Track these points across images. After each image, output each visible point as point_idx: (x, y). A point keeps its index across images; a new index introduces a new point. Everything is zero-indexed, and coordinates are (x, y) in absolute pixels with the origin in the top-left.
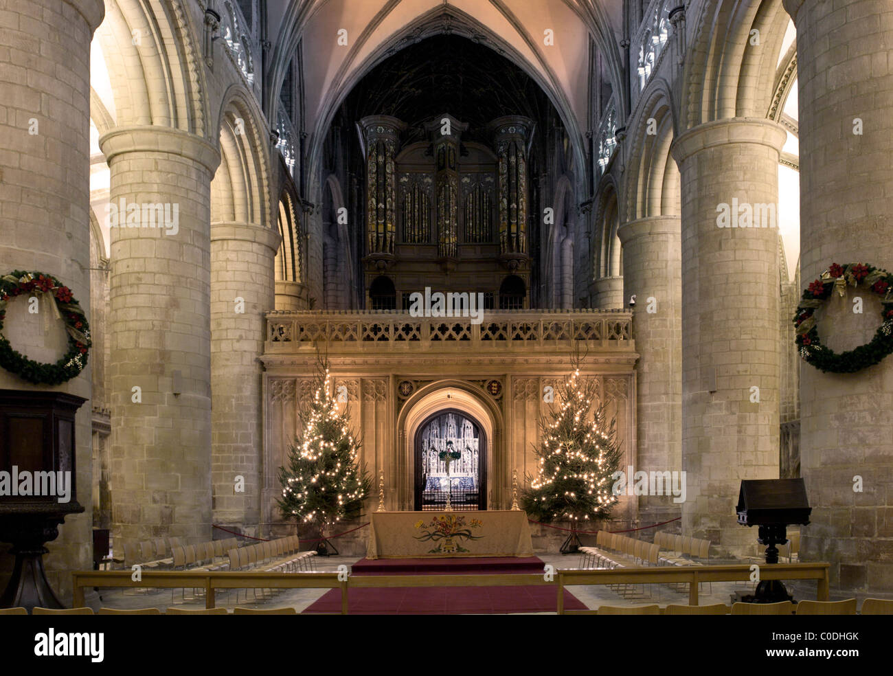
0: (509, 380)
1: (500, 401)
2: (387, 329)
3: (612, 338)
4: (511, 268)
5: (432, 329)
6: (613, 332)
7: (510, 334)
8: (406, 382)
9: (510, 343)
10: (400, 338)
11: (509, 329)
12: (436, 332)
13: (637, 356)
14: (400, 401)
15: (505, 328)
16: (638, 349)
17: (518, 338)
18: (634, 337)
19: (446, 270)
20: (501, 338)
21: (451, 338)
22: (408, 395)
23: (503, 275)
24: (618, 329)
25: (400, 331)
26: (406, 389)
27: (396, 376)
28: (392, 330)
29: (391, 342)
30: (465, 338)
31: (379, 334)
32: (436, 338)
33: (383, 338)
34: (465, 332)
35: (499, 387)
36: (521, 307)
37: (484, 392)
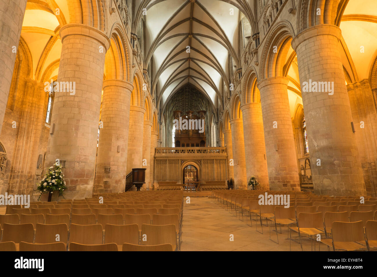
0: (202, 160)
1: (201, 164)
2: (179, 151)
3: (222, 152)
4: (202, 139)
5: (187, 151)
6: (222, 151)
7: (202, 152)
8: (183, 161)
9: (202, 153)
10: (181, 152)
11: (202, 151)
12: (188, 151)
13: (227, 156)
14: (181, 164)
15: (201, 151)
16: (227, 154)
17: (204, 152)
18: (226, 152)
19: (190, 139)
20: (201, 152)
21: (191, 152)
22: (183, 163)
23: (201, 140)
24: (223, 150)
25: (181, 151)
26: (182, 162)
27: (180, 159)
28: (180, 151)
29: (180, 153)
30: (194, 152)
31: (177, 152)
32: (188, 152)
33: (178, 152)
34: (194, 151)
35: (200, 162)
36: (204, 146)
37: (198, 162)
